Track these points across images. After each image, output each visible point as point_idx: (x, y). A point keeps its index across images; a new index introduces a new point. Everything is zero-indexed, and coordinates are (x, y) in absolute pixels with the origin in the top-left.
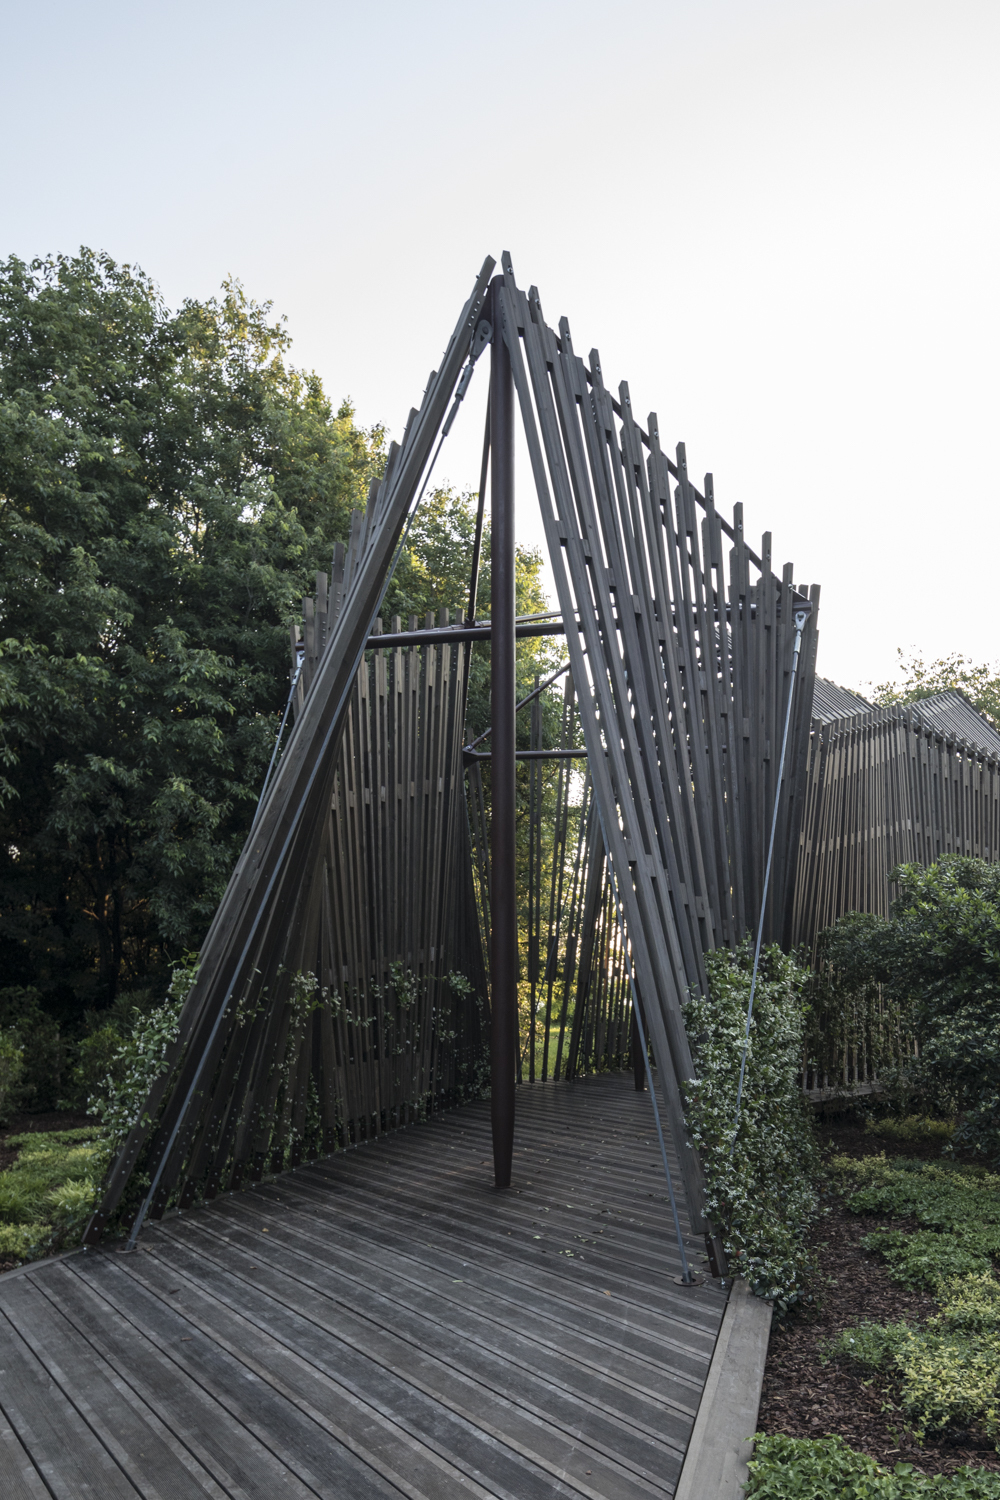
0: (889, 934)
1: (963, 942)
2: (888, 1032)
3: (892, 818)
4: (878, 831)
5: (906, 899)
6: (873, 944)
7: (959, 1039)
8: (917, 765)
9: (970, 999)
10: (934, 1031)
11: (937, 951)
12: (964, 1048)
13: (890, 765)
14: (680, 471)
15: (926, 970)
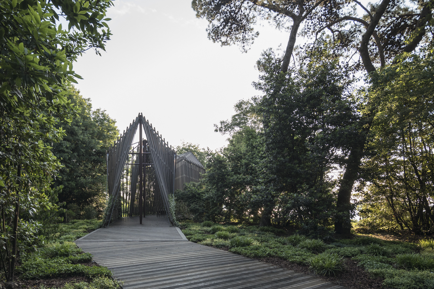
0: (184, 193)
1: (194, 194)
2: (182, 208)
3: (182, 175)
4: (180, 177)
5: (186, 188)
6: (182, 194)
7: (194, 206)
8: (185, 166)
9: (195, 201)
10: (190, 206)
11: (190, 195)
12: (194, 207)
13: (182, 166)
14: (161, 138)
15: (189, 198)
